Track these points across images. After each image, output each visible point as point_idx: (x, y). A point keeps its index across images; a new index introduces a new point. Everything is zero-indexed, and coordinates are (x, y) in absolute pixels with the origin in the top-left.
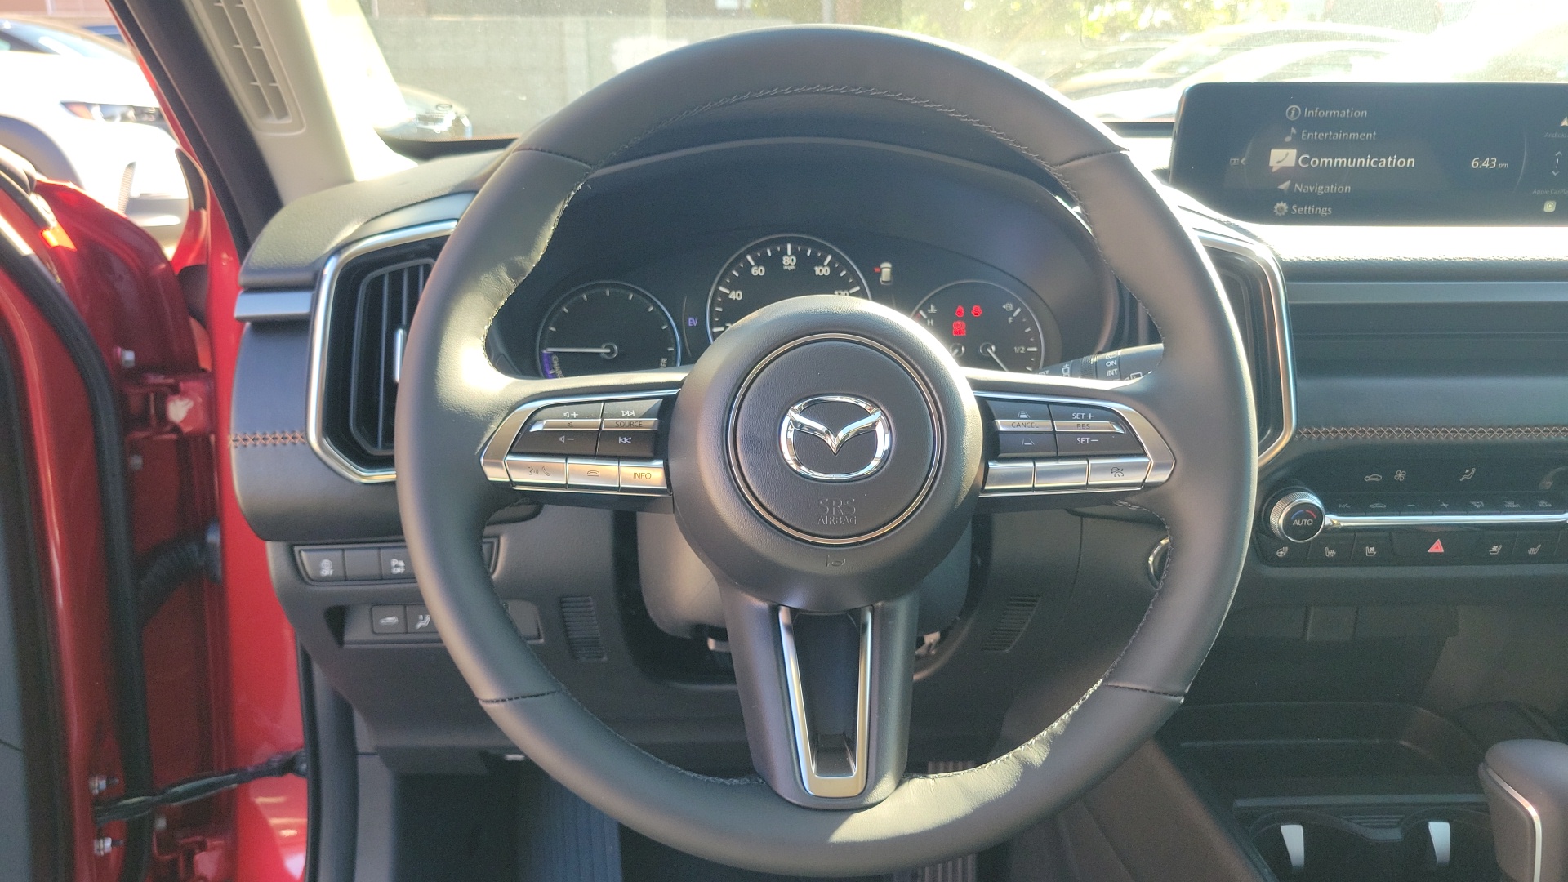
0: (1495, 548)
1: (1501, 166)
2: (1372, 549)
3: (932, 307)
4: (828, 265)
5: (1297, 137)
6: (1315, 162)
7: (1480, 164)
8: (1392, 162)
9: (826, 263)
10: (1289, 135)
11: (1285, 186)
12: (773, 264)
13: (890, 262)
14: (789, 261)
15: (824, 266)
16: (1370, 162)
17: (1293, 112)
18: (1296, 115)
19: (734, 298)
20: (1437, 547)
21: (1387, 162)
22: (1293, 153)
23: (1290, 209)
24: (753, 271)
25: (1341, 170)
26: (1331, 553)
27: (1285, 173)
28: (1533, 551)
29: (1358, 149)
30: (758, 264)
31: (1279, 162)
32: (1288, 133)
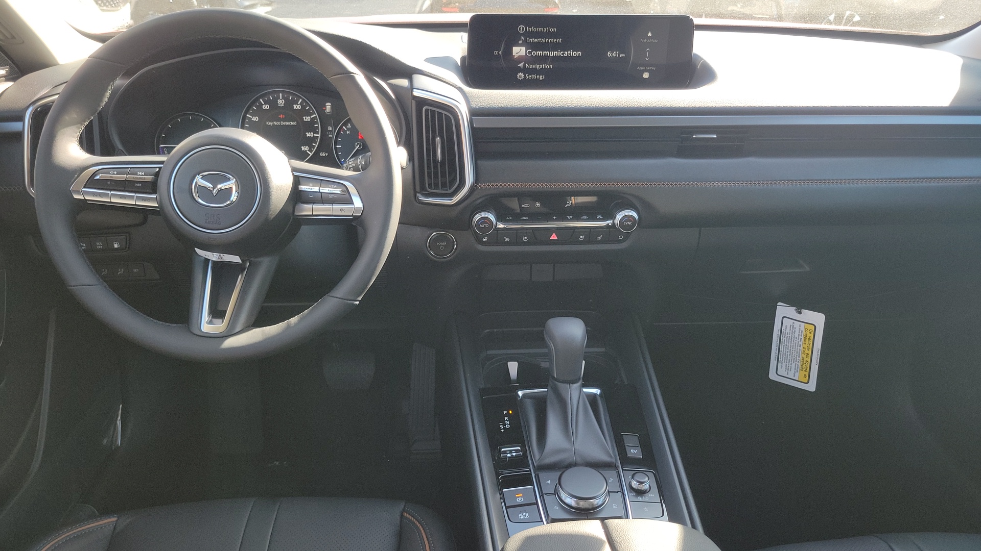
0: (581, 237)
1: (621, 55)
2: (526, 238)
3: (349, 125)
4: (300, 104)
5: (525, 41)
6: (534, 53)
7: (612, 55)
8: (570, 53)
9: (299, 103)
10: (521, 40)
11: (521, 65)
12: (273, 104)
13: (329, 102)
14: (281, 102)
15: (298, 105)
16: (560, 54)
17: (521, 29)
18: (523, 30)
19: (254, 120)
20: (554, 237)
21: (568, 53)
22: (523, 49)
23: (525, 76)
24: (263, 107)
25: (547, 57)
26: (507, 240)
27: (520, 59)
28: (599, 238)
29: (555, 47)
30: (266, 104)
31: (517, 53)
32: (520, 39)
